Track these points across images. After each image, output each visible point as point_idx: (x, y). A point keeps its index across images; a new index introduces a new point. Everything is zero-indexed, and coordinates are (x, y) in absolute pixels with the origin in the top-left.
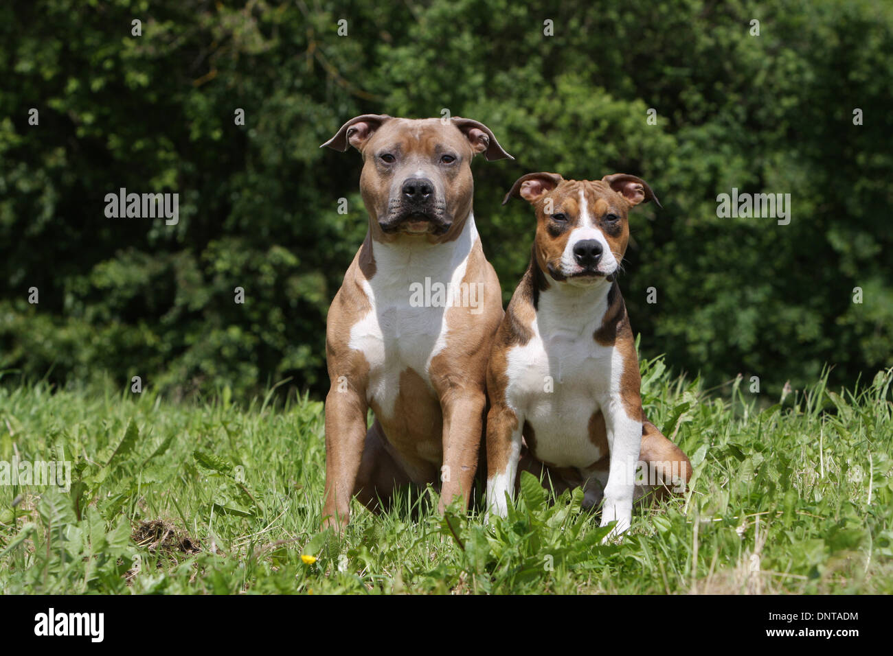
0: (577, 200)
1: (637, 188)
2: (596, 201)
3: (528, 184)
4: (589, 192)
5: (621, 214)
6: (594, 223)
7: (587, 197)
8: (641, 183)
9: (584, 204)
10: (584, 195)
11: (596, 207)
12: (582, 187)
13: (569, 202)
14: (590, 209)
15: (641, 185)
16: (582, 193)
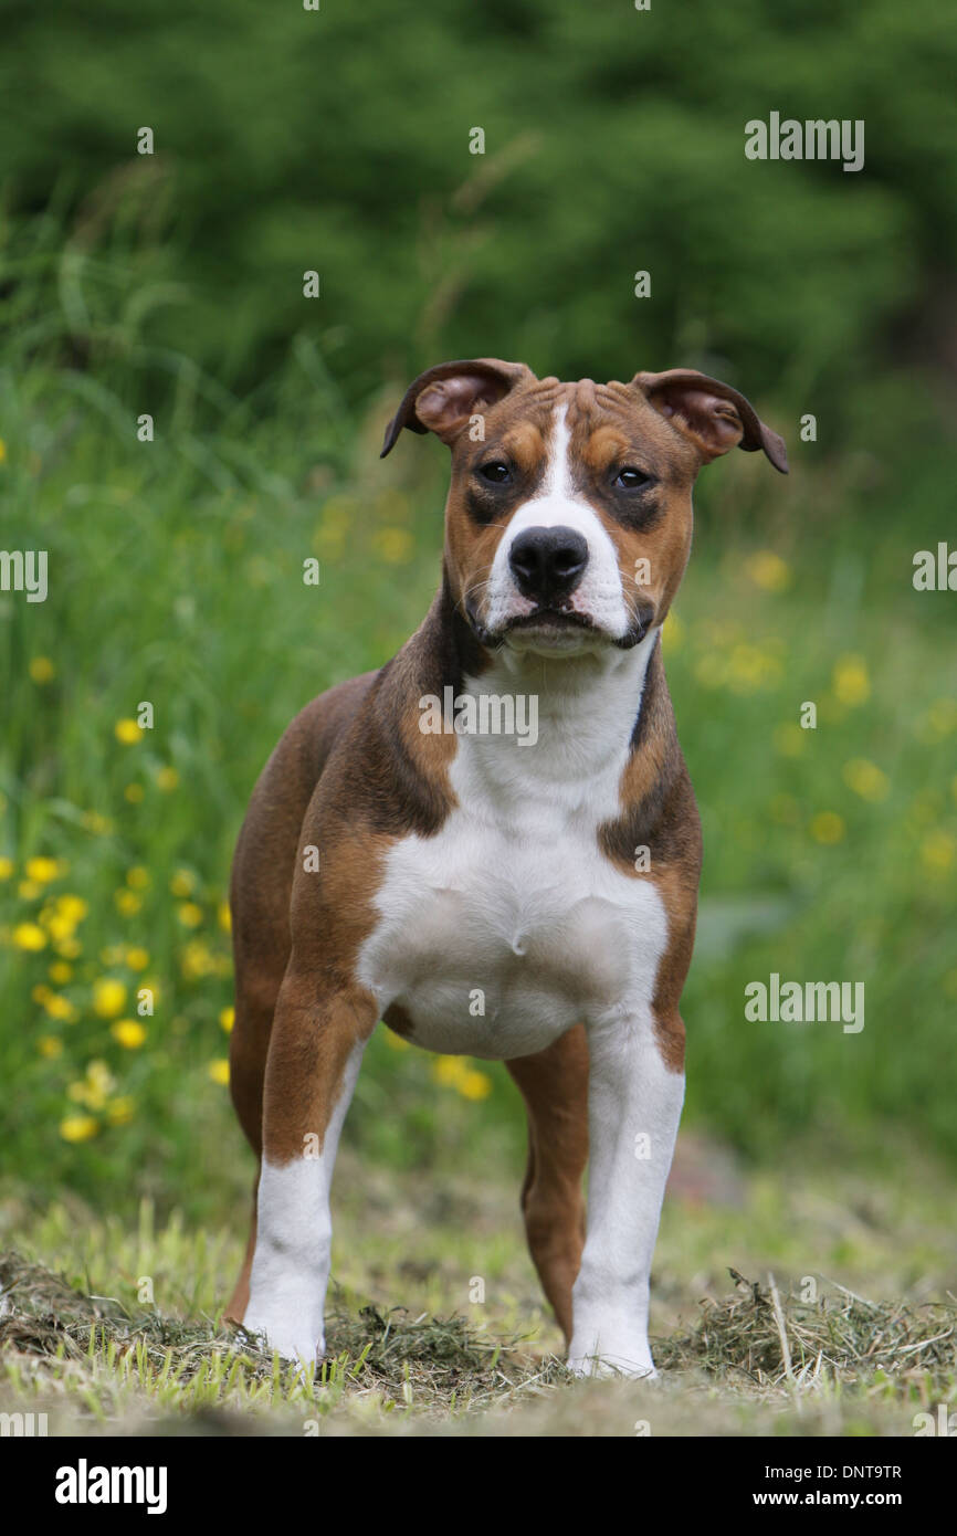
0: (545, 430)
1: (718, 410)
2: (590, 431)
3: (442, 388)
4: (578, 409)
5: (664, 471)
6: (578, 490)
7: (573, 423)
8: (731, 398)
9: (561, 437)
10: (567, 417)
11: (591, 449)
12: (567, 398)
13: (522, 436)
14: (574, 453)
15: (731, 406)
16: (561, 412)
